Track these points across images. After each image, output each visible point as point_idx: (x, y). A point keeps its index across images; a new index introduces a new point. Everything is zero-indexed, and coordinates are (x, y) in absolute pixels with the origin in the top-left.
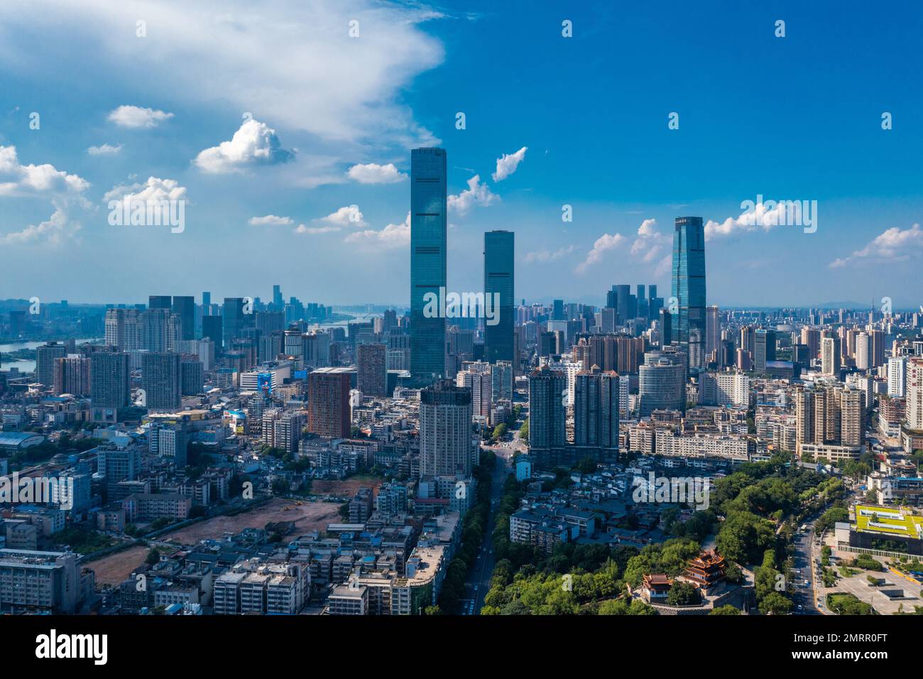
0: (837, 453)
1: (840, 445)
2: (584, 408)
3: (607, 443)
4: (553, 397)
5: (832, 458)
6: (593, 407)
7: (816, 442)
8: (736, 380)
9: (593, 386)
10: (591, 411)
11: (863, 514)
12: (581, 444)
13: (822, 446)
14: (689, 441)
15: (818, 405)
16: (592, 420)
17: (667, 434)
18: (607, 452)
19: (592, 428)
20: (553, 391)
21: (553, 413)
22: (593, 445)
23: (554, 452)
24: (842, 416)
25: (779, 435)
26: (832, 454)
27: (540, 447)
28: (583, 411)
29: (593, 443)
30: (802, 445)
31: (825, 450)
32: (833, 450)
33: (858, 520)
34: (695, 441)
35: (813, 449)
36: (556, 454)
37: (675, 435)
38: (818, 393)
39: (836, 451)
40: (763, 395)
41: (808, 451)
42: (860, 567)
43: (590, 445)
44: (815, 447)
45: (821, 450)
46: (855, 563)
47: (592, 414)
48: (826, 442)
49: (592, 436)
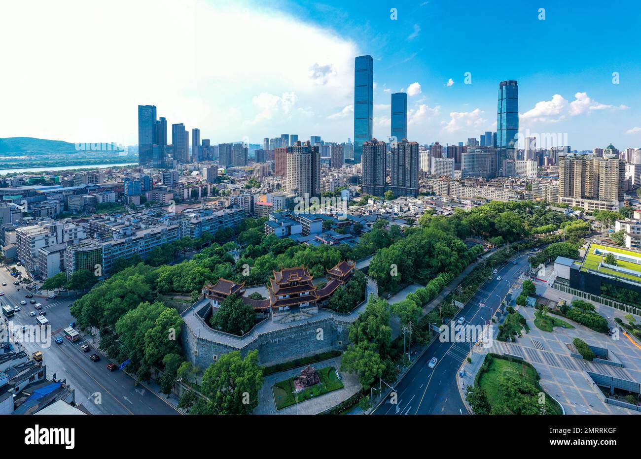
0: (594, 206)
1: (598, 200)
2: (396, 163)
3: (408, 185)
4: (376, 156)
5: (589, 209)
6: (401, 163)
7: (574, 196)
8: (528, 163)
9: (401, 150)
10: (401, 166)
11: (598, 252)
12: (394, 185)
13: (580, 200)
14: (472, 190)
15: (577, 169)
16: (401, 171)
17: (457, 185)
18: (409, 190)
19: (401, 176)
20: (376, 153)
21: (376, 166)
22: (401, 186)
23: (377, 188)
24: (600, 178)
25: (546, 191)
26: (589, 206)
27: (368, 185)
28: (395, 165)
29: (401, 184)
30: (561, 198)
31: (583, 203)
32: (590, 203)
33: (588, 258)
34: (476, 190)
35: (572, 201)
36: (378, 189)
37: (463, 186)
38: (577, 161)
39: (593, 204)
40: (547, 173)
41: (567, 202)
42: (571, 318)
43: (400, 186)
44: (573, 199)
45: (579, 202)
46: (564, 311)
47: (401, 167)
48: (583, 197)
49: (401, 180)
